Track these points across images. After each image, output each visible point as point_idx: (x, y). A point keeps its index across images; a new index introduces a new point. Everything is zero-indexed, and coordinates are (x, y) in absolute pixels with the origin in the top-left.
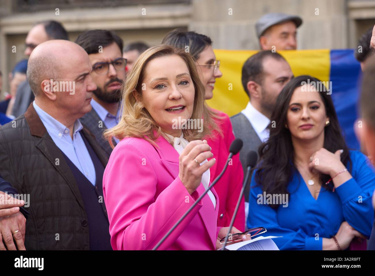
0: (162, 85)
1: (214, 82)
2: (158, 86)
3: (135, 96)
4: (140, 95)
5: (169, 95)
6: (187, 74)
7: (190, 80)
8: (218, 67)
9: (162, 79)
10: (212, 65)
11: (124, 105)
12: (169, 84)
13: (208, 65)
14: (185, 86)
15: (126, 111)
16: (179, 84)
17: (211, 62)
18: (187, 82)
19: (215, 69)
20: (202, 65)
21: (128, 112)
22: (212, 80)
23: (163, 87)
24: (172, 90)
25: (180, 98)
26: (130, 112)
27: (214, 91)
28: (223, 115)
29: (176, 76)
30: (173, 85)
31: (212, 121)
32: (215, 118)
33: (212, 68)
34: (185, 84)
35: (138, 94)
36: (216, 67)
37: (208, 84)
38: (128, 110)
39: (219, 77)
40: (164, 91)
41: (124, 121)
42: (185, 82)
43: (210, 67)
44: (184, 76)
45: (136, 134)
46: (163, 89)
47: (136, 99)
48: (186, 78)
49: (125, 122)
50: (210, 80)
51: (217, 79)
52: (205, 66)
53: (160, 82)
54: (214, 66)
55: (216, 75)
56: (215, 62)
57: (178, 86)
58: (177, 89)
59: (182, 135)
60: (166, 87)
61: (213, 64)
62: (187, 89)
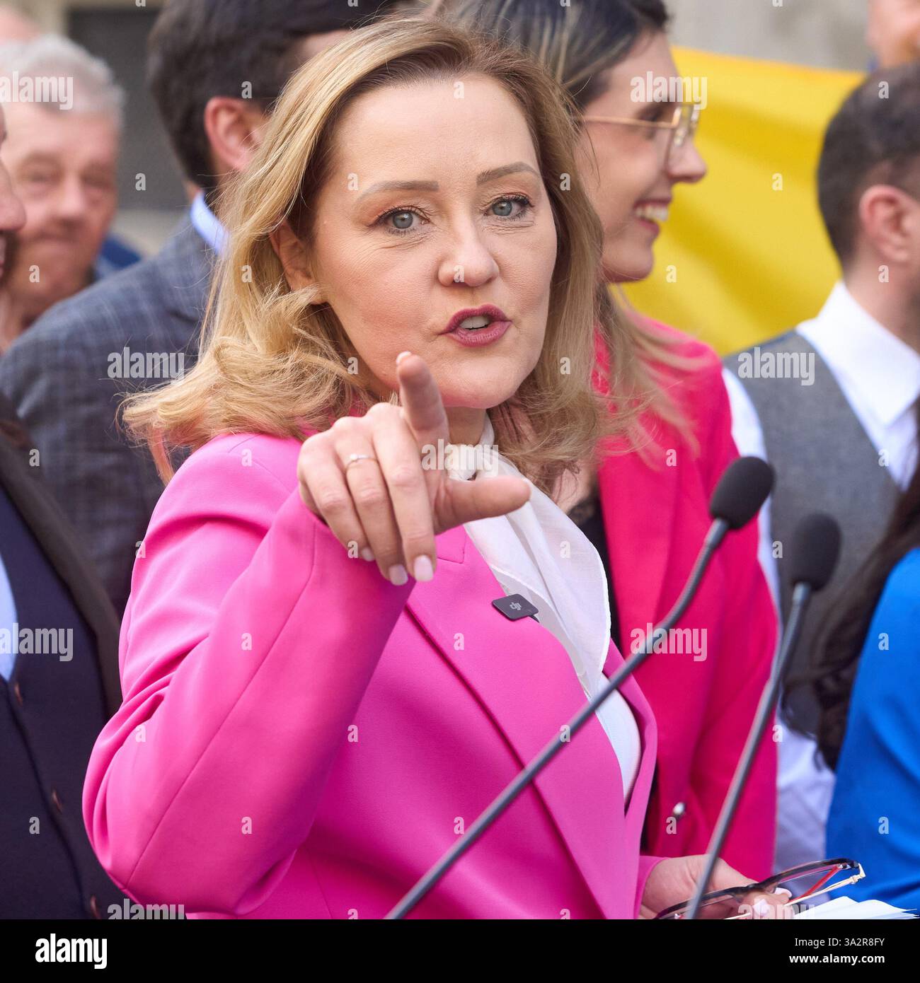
0: (408, 212)
1: (665, 202)
2: (389, 216)
3: (279, 245)
4: (302, 245)
5: (440, 262)
6: (528, 169)
7: (537, 194)
8: (690, 132)
9: (412, 187)
10: (663, 124)
11: (225, 283)
12: (442, 210)
13: (645, 123)
14: (517, 222)
15: (230, 313)
16: (486, 213)
17: (658, 112)
18: (524, 203)
19: (678, 141)
20: (617, 124)
21: (241, 319)
22: (660, 193)
23: (416, 220)
24: (457, 239)
25: (489, 281)
26: (250, 324)
27: (661, 247)
28: (697, 351)
29: (479, 177)
30: (462, 219)
31: (647, 378)
32: (657, 365)
33: (664, 136)
34: (518, 215)
35: (295, 240)
36: (681, 133)
37: (639, 212)
38: (243, 312)
39: (690, 178)
40: (420, 242)
41: (214, 362)
42: (516, 200)
43: (651, 135)
44: (515, 176)
45: (260, 418)
46: (413, 234)
47: (284, 260)
48: (523, 187)
49: (217, 370)
50: (651, 188)
51: (680, 189)
52: (630, 128)
53: (402, 198)
54: (673, 130)
55: (678, 169)
56: (677, 114)
57: (485, 222)
58: (480, 239)
59: (490, 435)
60: (428, 221)
61: (670, 120)
62: (524, 236)
